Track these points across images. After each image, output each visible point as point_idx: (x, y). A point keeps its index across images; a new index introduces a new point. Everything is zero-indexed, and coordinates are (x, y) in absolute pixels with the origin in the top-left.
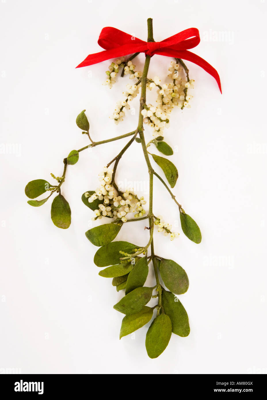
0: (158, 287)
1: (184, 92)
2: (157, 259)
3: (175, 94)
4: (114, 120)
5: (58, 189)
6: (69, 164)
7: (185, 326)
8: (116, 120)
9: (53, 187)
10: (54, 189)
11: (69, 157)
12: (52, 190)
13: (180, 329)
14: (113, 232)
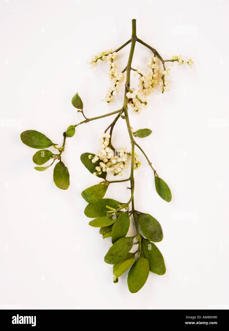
0: (138, 236)
1: (162, 79)
2: (137, 214)
3: (154, 81)
4: (107, 102)
5: (59, 157)
6: (67, 137)
7: (161, 267)
8: (108, 102)
9: (55, 156)
10: (56, 157)
11: (68, 131)
12: (54, 158)
13: (158, 269)
14: (102, 191)
